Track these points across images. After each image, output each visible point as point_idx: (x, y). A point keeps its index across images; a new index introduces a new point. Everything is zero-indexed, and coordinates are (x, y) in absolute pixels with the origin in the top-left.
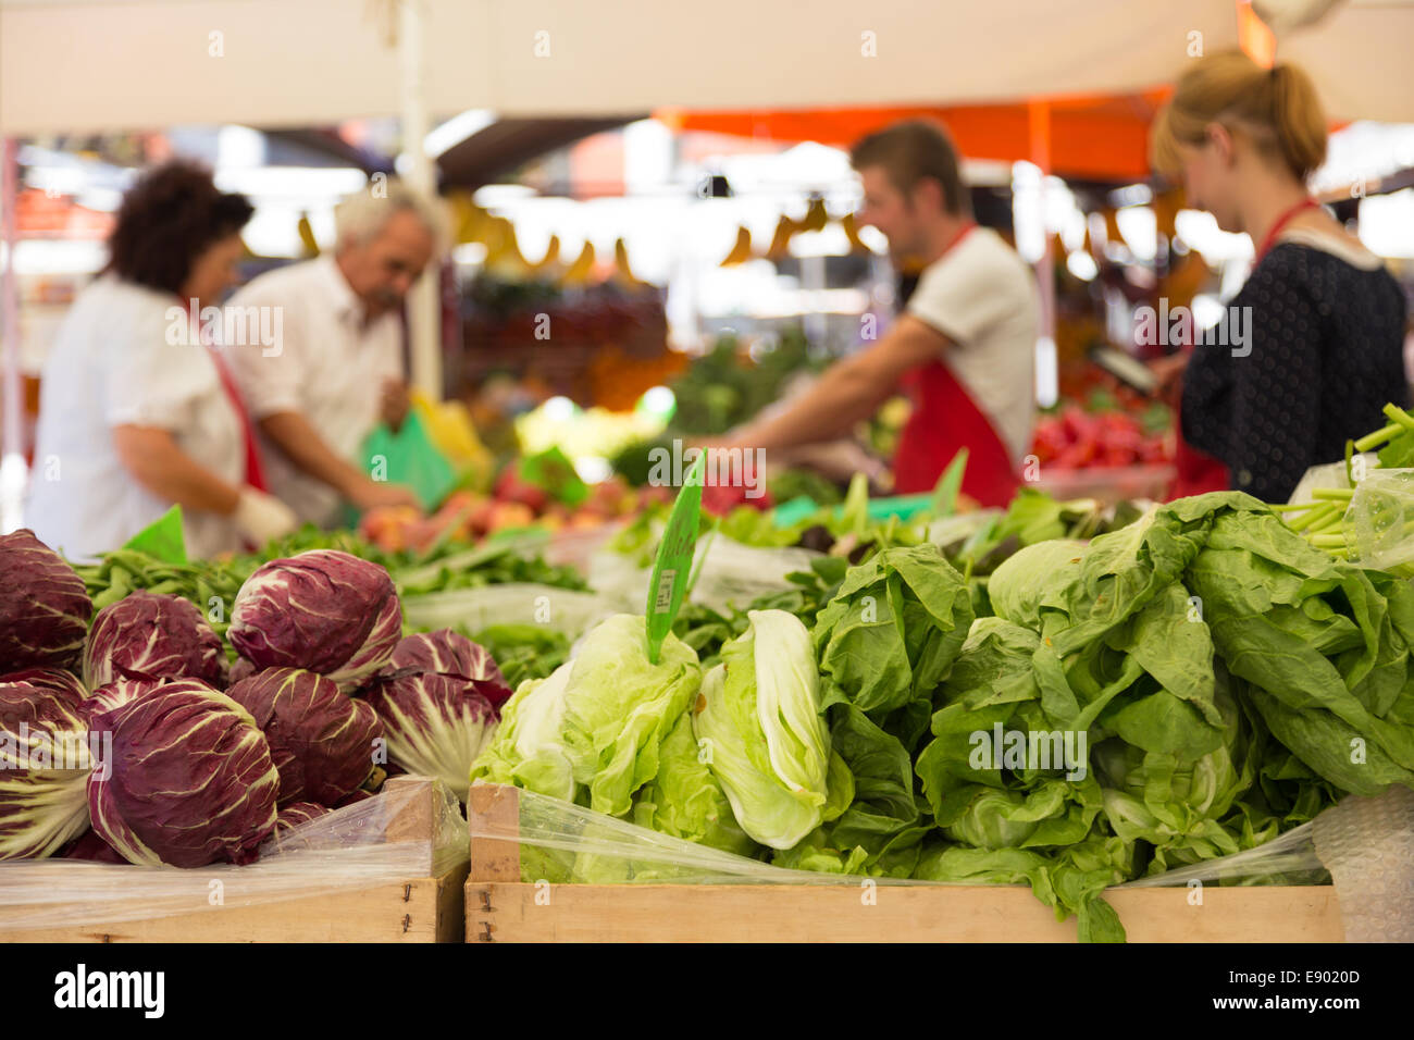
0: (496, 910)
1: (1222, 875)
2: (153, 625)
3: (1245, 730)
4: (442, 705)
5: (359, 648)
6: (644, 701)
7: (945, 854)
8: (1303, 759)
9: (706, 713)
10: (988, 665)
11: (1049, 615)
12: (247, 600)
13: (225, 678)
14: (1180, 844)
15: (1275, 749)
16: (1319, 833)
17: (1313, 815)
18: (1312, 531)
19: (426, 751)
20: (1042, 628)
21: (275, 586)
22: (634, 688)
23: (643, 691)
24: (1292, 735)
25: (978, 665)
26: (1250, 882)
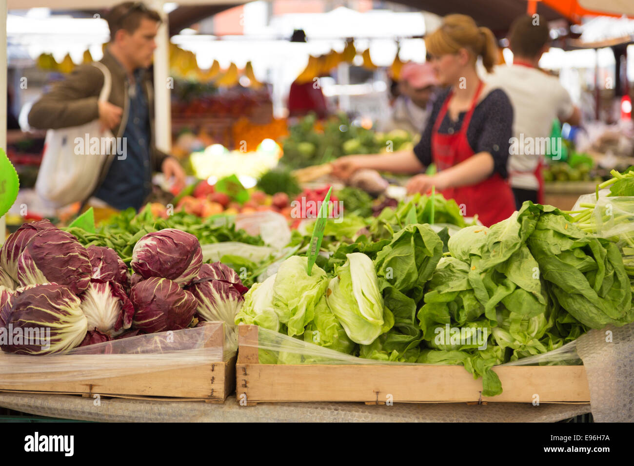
0: (249, 375)
1: (540, 361)
2: (100, 259)
3: (550, 303)
4: (221, 293)
5: (186, 269)
6: (307, 290)
7: (429, 353)
8: (572, 314)
9: (332, 295)
10: (447, 275)
11: (474, 257)
12: (139, 250)
13: (129, 281)
14: (523, 349)
15: (562, 311)
16: (579, 345)
17: (577, 337)
18: (580, 222)
19: (214, 312)
20: (471, 262)
21: (151, 244)
22: (303, 285)
23: (307, 286)
24: (568, 305)
25: (444, 275)
26: (552, 364)
